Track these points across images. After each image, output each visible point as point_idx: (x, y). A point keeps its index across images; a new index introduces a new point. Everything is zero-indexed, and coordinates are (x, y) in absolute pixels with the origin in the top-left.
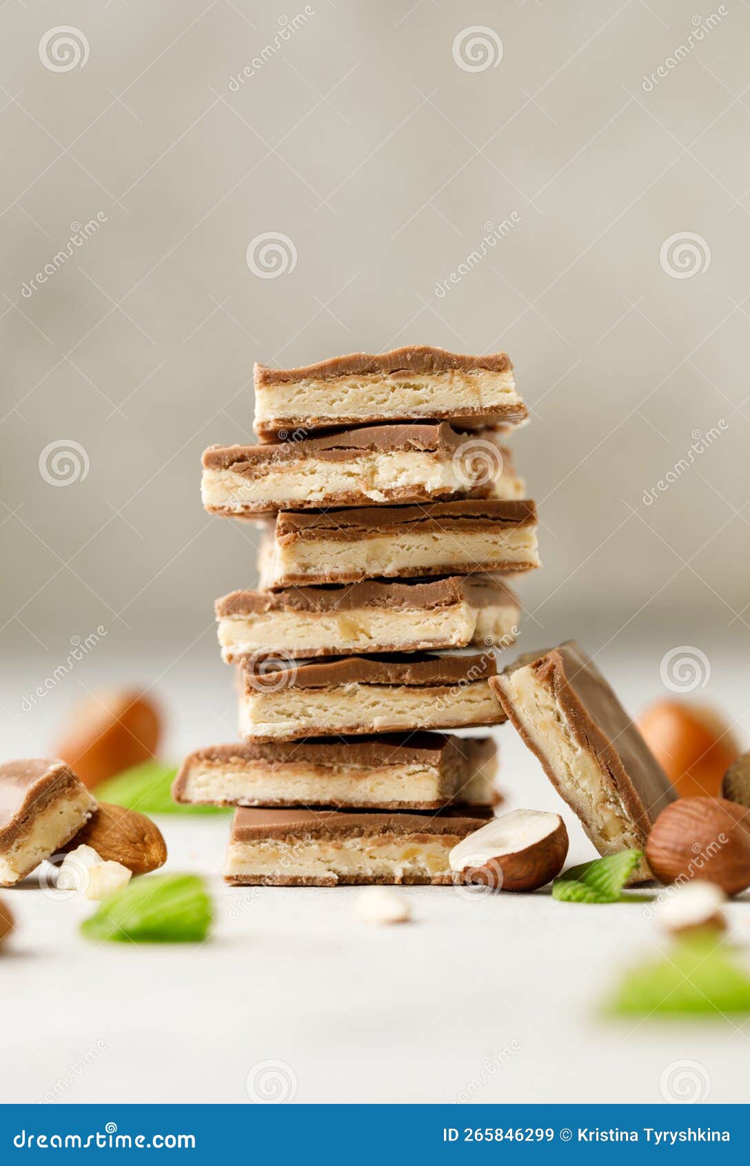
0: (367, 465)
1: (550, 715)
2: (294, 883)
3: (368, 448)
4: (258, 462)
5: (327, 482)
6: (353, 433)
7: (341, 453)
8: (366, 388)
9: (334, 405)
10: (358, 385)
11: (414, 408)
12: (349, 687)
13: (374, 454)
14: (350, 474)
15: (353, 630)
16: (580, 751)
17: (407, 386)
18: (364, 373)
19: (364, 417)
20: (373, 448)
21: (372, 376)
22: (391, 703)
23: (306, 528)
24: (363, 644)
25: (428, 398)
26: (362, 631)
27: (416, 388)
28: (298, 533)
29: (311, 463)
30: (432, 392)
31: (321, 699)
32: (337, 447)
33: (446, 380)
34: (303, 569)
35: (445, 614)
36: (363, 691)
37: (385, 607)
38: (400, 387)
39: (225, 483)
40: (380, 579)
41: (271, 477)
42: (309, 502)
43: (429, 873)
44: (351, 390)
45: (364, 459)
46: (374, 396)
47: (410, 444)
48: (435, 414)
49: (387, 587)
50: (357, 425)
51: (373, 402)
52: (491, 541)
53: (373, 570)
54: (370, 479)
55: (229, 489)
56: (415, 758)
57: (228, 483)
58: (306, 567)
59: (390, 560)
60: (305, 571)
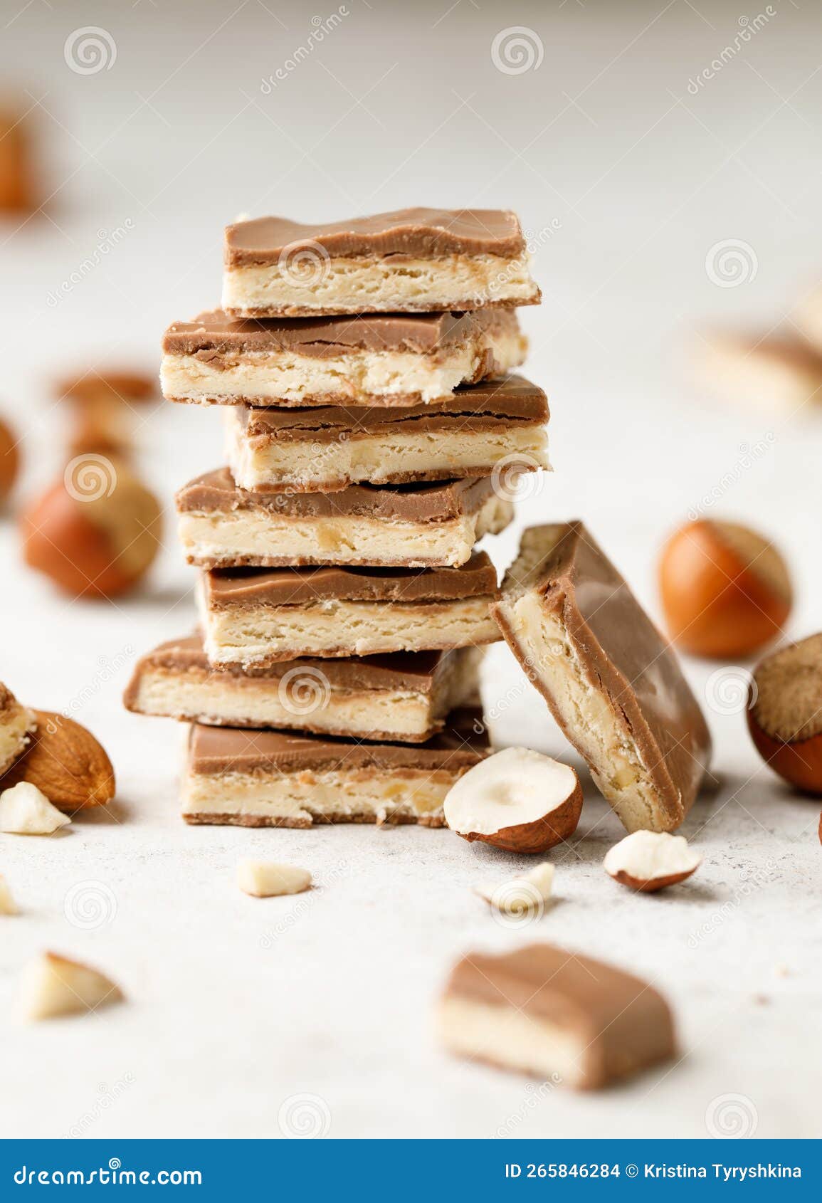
0: (355, 364)
2: (263, 823)
3: (356, 345)
4: (227, 350)
5: (308, 381)
6: (339, 326)
7: (321, 349)
8: (355, 274)
9: (318, 292)
10: (346, 270)
11: (411, 299)
12: (328, 605)
13: (363, 353)
14: (335, 373)
15: (334, 539)
16: (592, 690)
17: (403, 273)
18: (351, 256)
19: (352, 309)
20: (361, 346)
21: (362, 259)
22: (375, 623)
23: (285, 429)
24: (344, 555)
25: (426, 288)
26: (344, 541)
27: (413, 275)
28: (272, 434)
29: (289, 357)
30: (432, 280)
31: (296, 617)
32: (320, 342)
33: (448, 267)
34: (278, 475)
35: (441, 531)
36: (345, 609)
37: (373, 517)
38: (395, 273)
39: (188, 371)
40: (365, 484)
41: (242, 368)
42: (286, 401)
43: (415, 812)
44: (337, 276)
45: (351, 358)
46: (364, 283)
47: (405, 345)
48: (435, 306)
49: (374, 494)
50: (343, 317)
51: (362, 291)
52: (495, 442)
53: (358, 477)
54: (357, 380)
55: (193, 379)
56: (402, 684)
57: (192, 373)
58: (281, 473)
59: (378, 465)
60: (280, 478)
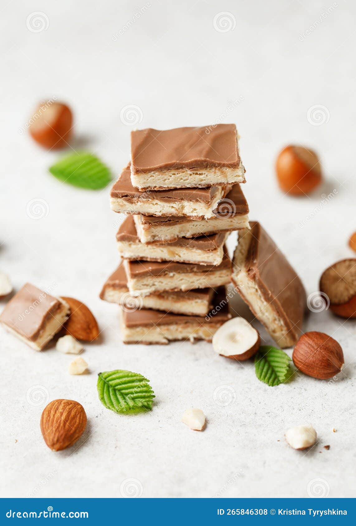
0: (180, 205)
1: (254, 290)
2: (150, 343)
3: (180, 199)
4: (134, 197)
5: (163, 209)
6: (174, 192)
7: (168, 200)
8: (179, 175)
9: (166, 181)
10: (176, 174)
11: (199, 183)
12: (171, 274)
13: (183, 201)
14: (173, 207)
15: (173, 254)
16: (265, 303)
17: (197, 174)
18: (178, 169)
19: (178, 187)
20: (182, 199)
21: (182, 170)
22: (188, 279)
23: (155, 222)
24: (176, 259)
25: (205, 179)
26: (177, 254)
27: (200, 174)
28: (151, 225)
29: (156, 201)
30: (207, 176)
31: (161, 279)
32: (167, 197)
33: (213, 172)
34: (153, 237)
35: (211, 254)
36: (177, 275)
37: (187, 248)
38: (193, 174)
39: (120, 203)
40: (184, 237)
41: (139, 203)
42: (155, 214)
43: (203, 337)
44: (173, 176)
45: (178, 203)
46: (183, 178)
47: (198, 200)
48: (208, 185)
49: (187, 241)
50: (176, 189)
51: (182, 181)
52: (230, 221)
53: (181, 235)
54: (181, 210)
55: (122, 206)
57: (121, 203)
58: (154, 236)
59: (188, 231)
60: (154, 239)
